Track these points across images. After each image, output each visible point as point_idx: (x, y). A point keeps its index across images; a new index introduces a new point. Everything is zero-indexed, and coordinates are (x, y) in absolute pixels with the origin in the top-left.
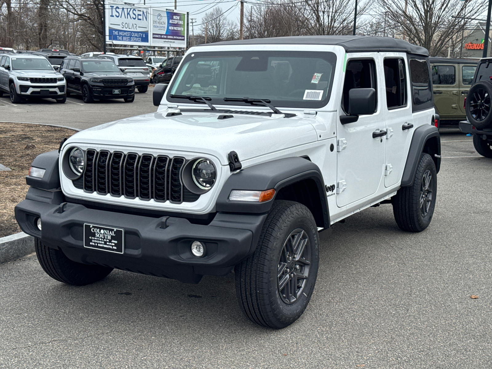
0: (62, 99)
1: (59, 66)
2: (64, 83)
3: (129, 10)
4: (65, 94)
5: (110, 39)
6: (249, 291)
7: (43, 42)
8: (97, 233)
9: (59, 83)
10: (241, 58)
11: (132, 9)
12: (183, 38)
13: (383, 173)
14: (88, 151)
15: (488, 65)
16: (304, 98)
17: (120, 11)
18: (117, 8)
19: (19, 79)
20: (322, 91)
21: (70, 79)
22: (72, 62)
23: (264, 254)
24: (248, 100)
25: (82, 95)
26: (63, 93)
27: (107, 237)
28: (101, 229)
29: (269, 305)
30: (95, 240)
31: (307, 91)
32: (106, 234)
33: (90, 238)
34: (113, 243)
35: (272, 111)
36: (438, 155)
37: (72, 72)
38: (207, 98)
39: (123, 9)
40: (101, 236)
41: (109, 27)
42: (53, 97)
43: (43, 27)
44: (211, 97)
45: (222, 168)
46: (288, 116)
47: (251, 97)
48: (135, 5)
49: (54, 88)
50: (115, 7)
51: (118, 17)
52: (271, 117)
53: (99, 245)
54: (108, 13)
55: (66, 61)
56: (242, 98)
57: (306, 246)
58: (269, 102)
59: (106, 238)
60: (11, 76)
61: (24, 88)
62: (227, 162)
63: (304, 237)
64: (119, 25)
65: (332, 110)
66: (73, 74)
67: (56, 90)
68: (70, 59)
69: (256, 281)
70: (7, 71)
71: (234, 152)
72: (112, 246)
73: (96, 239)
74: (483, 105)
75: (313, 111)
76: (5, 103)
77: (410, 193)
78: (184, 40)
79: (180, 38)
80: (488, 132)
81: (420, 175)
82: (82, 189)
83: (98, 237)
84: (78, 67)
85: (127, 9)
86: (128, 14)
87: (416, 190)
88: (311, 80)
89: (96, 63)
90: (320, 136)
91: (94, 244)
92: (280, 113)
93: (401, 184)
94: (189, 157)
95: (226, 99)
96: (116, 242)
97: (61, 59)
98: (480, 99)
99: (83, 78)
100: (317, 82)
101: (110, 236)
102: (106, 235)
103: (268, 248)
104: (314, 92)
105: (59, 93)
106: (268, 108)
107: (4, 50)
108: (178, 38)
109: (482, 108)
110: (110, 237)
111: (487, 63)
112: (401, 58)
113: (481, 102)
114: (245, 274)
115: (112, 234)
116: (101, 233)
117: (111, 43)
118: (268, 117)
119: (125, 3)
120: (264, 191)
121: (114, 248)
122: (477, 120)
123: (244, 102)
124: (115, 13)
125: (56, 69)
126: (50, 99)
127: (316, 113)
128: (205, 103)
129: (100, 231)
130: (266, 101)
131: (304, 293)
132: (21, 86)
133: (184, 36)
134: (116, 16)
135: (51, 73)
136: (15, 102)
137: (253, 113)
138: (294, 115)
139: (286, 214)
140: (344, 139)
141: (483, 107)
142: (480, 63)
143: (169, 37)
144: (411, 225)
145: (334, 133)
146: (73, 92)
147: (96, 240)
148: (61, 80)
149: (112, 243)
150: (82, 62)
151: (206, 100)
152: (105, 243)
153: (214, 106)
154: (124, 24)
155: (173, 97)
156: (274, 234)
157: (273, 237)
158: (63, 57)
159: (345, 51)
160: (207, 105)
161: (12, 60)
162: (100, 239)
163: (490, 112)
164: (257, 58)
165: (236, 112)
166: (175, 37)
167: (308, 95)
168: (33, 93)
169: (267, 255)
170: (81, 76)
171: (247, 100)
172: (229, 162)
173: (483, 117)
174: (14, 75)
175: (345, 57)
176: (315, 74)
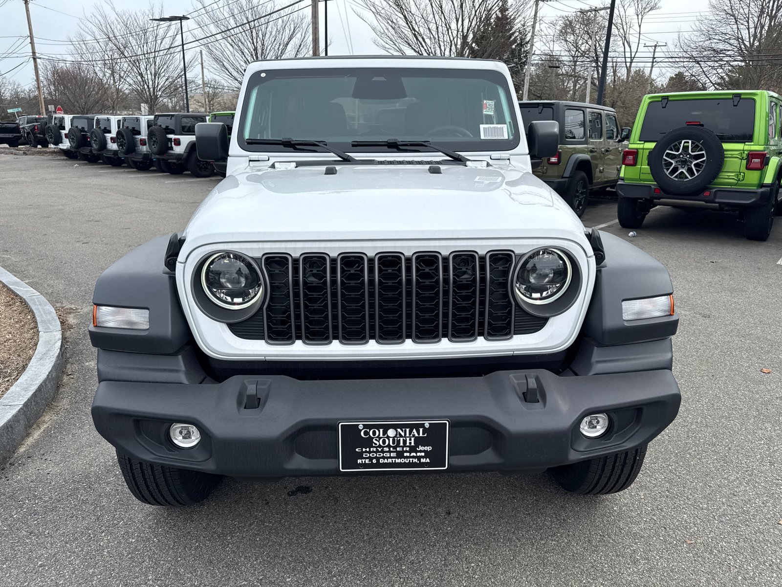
8: (378, 437)
14: (267, 259)
27: (405, 442)
28: (386, 428)
30: (370, 452)
32: (401, 436)
33: (357, 450)
34: (421, 451)
40: (389, 442)
45: (587, 260)
53: (381, 461)
59: (401, 444)
72: (419, 458)
73: (375, 449)
75: (507, 155)
82: (262, 339)
83: (380, 446)
91: (367, 461)
96: (429, 448)
101: (413, 439)
102: (401, 439)
110: (412, 441)
115: (419, 433)
116: (388, 437)
121: (423, 460)
127: (509, 159)
129: (385, 433)
147: (373, 452)
149: (416, 452)
152: (400, 455)
162: (386, 449)
164: (382, 79)
167: (486, 132)
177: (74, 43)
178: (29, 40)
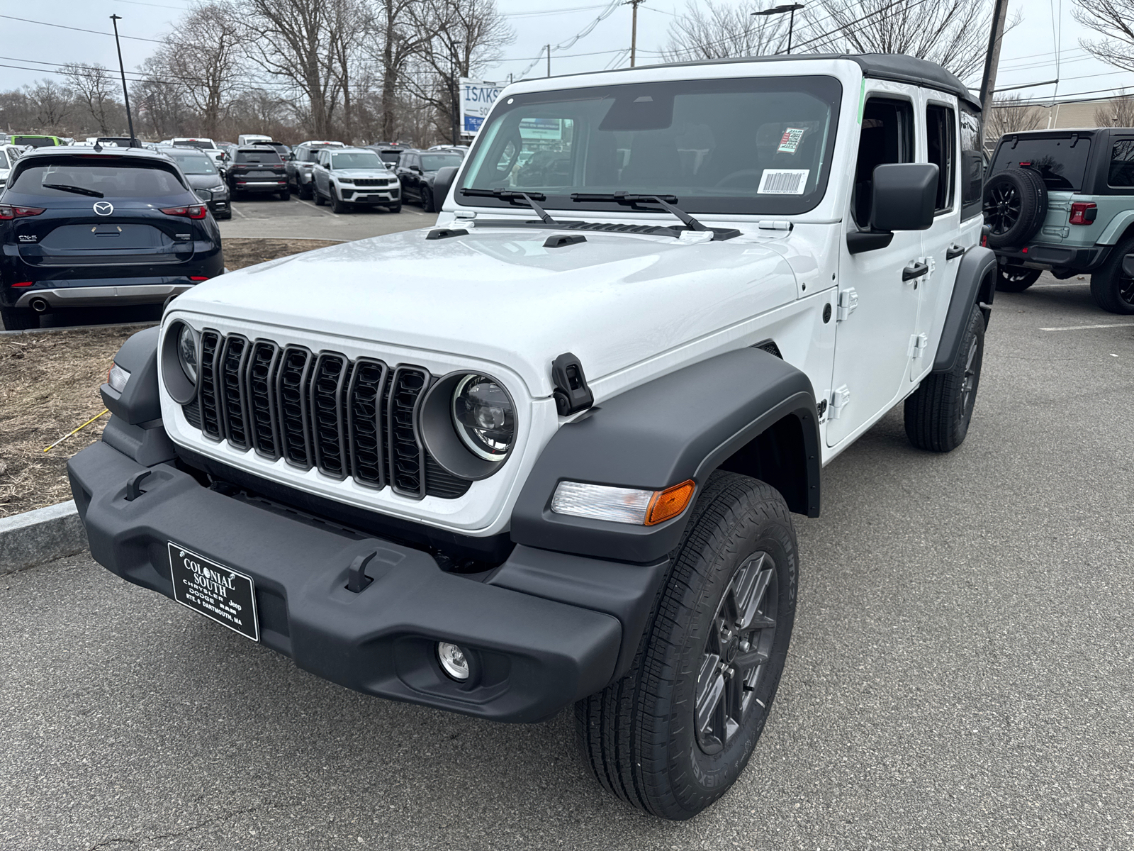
0: (395, 207)
1: (394, 164)
2: (397, 185)
3: (489, 90)
4: (399, 201)
5: (466, 129)
6: (613, 755)
7: (388, 136)
8: (198, 573)
9: (391, 186)
10: (612, 101)
11: (494, 89)
12: (557, 127)
13: (910, 353)
14: (205, 335)
15: (1016, 144)
16: (760, 191)
17: (478, 92)
18: (475, 88)
19: (342, 180)
20: (807, 172)
21: (406, 181)
22: (410, 157)
23: (659, 664)
24: (626, 198)
25: (421, 201)
26: (396, 199)
27: (218, 589)
28: (203, 565)
29: (671, 793)
30: (195, 589)
31: (766, 172)
32: (214, 581)
33: (184, 581)
34: (233, 608)
35: (681, 224)
36: (987, 303)
37: (409, 171)
38: (536, 196)
39: (482, 89)
40: (206, 583)
41: (465, 114)
42: (385, 205)
43: (389, 118)
44: (545, 193)
45: (531, 405)
46: (721, 235)
47: (632, 190)
48: (497, 85)
49: (385, 192)
50: (472, 88)
51: (475, 100)
52: (678, 238)
53: (204, 604)
54: (463, 94)
55: (402, 156)
56: (613, 193)
57: (768, 589)
58: (674, 202)
59: (216, 591)
60: (331, 178)
61: (347, 193)
62: (547, 388)
63: (765, 567)
64: (477, 111)
65: (832, 217)
66: (411, 173)
67: (388, 195)
68: (407, 154)
69: (633, 736)
70: (326, 170)
71: (569, 355)
72: (233, 615)
73: (197, 586)
74: (1007, 209)
75: (785, 222)
76: (325, 213)
77: (943, 384)
78: (558, 129)
79: (554, 127)
80: (1011, 252)
81: (966, 348)
82: (200, 429)
84: (416, 163)
85: (487, 89)
86: (488, 96)
87: (956, 377)
88: (778, 146)
89: (439, 158)
90: (804, 288)
91: (194, 599)
92: (702, 228)
93: (933, 369)
94: (441, 367)
95: (576, 196)
96: (239, 607)
97: (397, 155)
98: (1002, 198)
99: (422, 179)
100: (793, 151)
101: (224, 588)
102: (215, 584)
103: (670, 646)
104: (786, 175)
105: (392, 199)
106: (672, 216)
107: (331, 145)
108: (551, 126)
109: (1004, 213)
110: (224, 591)
111: (1015, 141)
112: (951, 107)
113: (1004, 203)
114: (602, 711)
115: (228, 584)
116: (205, 577)
117: (467, 135)
118: (671, 240)
119: (485, 82)
120: (659, 489)
121: (236, 620)
122: (993, 233)
123: (617, 203)
124: (471, 96)
125: (388, 167)
126: (381, 207)
127: (791, 228)
128: (529, 207)
129: (202, 570)
130: (668, 198)
131: (758, 700)
132: (344, 191)
133: (558, 125)
134: (473, 99)
135: (383, 172)
136: (337, 212)
137: (635, 229)
138: (736, 233)
139: (724, 530)
140: (853, 289)
141: (1006, 213)
142: (1002, 140)
143: (539, 126)
144: (939, 442)
145: (834, 278)
146: (411, 198)
148: (393, 181)
149: (230, 607)
150: (421, 157)
151: (533, 199)
152: (217, 604)
153: (548, 212)
154: (483, 110)
155: (467, 193)
156: (688, 599)
157: (685, 610)
158: (398, 152)
159: (861, 74)
160: (533, 211)
161: (333, 156)
162: (205, 591)
163: (1019, 220)
164: (648, 99)
165: (597, 227)
166: (547, 126)
167: (771, 182)
168: (359, 199)
169: (666, 667)
170: (421, 177)
171: (623, 197)
172: (556, 387)
173: (1006, 229)
174: (334, 176)
175: (863, 87)
176: (788, 130)
177: (665, 54)
178: (630, 54)
